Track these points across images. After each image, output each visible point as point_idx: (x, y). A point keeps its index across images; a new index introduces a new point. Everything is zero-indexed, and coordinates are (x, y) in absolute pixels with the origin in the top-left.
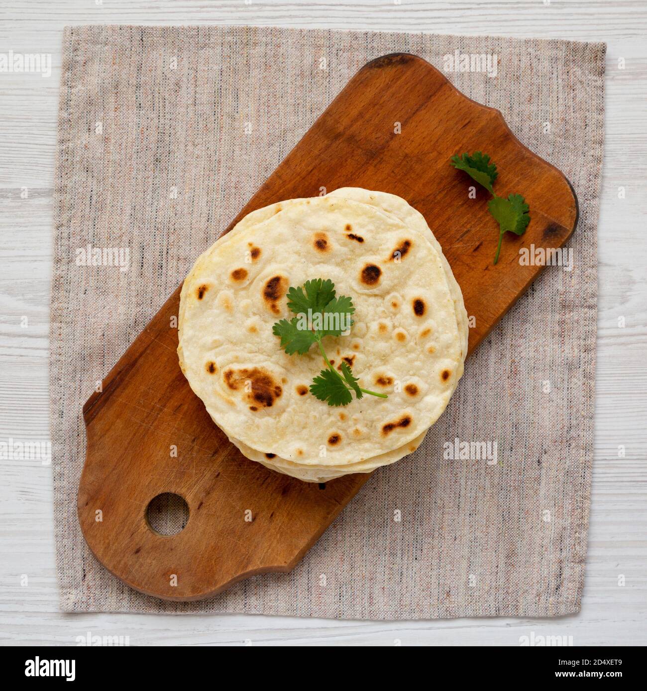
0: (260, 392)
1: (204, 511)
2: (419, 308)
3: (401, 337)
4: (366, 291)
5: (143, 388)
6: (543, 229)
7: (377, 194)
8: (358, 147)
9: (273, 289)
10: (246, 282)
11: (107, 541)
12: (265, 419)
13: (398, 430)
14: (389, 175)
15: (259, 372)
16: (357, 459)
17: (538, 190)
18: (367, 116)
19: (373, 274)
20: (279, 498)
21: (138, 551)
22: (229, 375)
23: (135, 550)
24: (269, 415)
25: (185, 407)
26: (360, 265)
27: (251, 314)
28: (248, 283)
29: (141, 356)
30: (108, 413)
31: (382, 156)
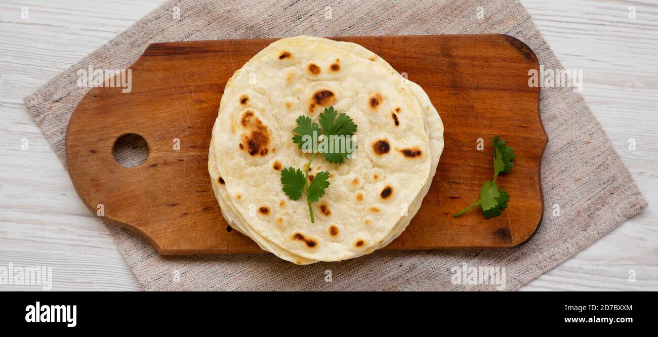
0: (255, 141)
1: (152, 170)
2: (387, 193)
3: (360, 198)
4: (369, 153)
5: (195, 69)
6: (500, 227)
7: (433, 109)
8: (452, 74)
9: (322, 97)
10: (313, 77)
11: (83, 128)
12: (241, 158)
13: (303, 243)
14: (451, 107)
15: (266, 131)
16: (265, 234)
17: (521, 204)
18: (476, 63)
19: (383, 148)
20: (199, 209)
21: (93, 152)
22: (249, 114)
23: (92, 149)
24: (245, 159)
25: (206, 105)
26: (382, 136)
27: (297, 96)
28: (314, 78)
29: (214, 51)
30: (162, 62)
31: (460, 92)
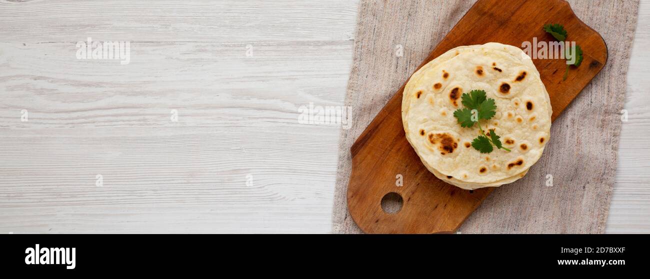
0: (446, 145)
1: (411, 202)
2: (530, 106)
3: (519, 120)
4: (502, 96)
5: (381, 139)
6: (589, 63)
7: (507, 46)
8: (495, 19)
9: (454, 94)
10: (441, 90)
11: (362, 216)
12: (449, 159)
13: (516, 166)
14: (510, 34)
15: (446, 135)
16: (494, 180)
17: (587, 43)
18: (500, 4)
19: (506, 88)
20: (450, 197)
21: (377, 221)
22: (431, 136)
23: (376, 221)
24: (450, 157)
25: (403, 150)
26: (500, 83)
27: (442, 106)
28: (442, 90)
29: (381, 123)
30: (364, 152)
31: (507, 24)
